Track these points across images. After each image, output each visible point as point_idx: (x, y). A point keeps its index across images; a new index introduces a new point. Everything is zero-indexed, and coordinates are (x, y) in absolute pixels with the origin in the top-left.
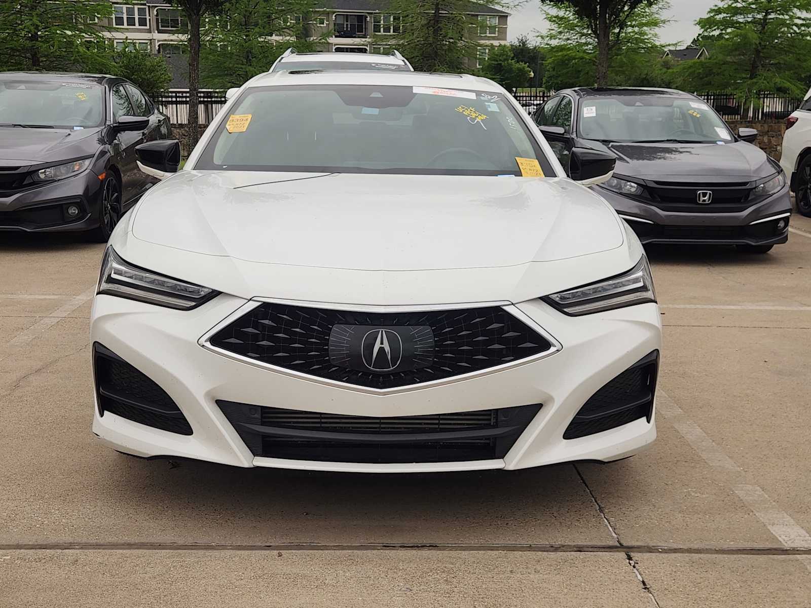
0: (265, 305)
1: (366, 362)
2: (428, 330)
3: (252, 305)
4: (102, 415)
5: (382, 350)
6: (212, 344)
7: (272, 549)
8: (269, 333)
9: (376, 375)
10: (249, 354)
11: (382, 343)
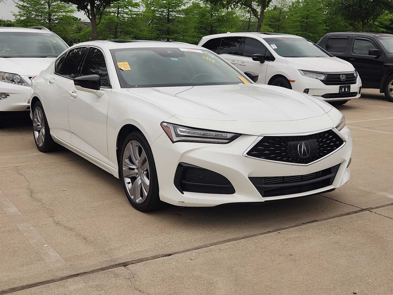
0: (265, 137)
1: (300, 154)
2: (315, 140)
3: (261, 138)
4: (183, 194)
5: (304, 149)
6: (248, 155)
7: (271, 232)
8: (267, 148)
9: (303, 159)
10: (261, 157)
11: (304, 147)
